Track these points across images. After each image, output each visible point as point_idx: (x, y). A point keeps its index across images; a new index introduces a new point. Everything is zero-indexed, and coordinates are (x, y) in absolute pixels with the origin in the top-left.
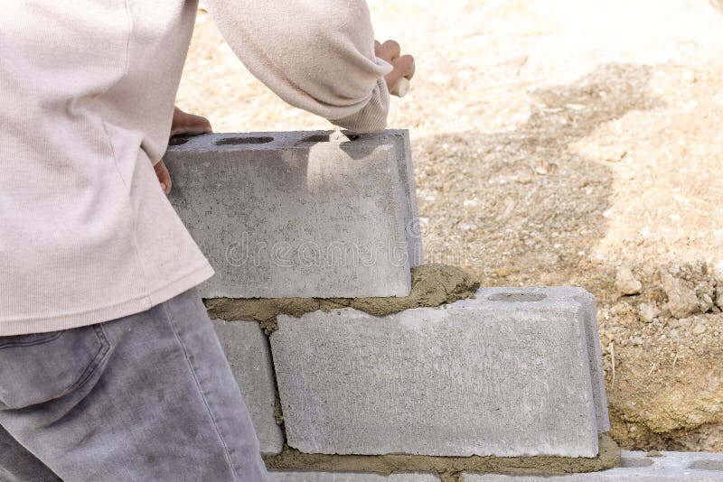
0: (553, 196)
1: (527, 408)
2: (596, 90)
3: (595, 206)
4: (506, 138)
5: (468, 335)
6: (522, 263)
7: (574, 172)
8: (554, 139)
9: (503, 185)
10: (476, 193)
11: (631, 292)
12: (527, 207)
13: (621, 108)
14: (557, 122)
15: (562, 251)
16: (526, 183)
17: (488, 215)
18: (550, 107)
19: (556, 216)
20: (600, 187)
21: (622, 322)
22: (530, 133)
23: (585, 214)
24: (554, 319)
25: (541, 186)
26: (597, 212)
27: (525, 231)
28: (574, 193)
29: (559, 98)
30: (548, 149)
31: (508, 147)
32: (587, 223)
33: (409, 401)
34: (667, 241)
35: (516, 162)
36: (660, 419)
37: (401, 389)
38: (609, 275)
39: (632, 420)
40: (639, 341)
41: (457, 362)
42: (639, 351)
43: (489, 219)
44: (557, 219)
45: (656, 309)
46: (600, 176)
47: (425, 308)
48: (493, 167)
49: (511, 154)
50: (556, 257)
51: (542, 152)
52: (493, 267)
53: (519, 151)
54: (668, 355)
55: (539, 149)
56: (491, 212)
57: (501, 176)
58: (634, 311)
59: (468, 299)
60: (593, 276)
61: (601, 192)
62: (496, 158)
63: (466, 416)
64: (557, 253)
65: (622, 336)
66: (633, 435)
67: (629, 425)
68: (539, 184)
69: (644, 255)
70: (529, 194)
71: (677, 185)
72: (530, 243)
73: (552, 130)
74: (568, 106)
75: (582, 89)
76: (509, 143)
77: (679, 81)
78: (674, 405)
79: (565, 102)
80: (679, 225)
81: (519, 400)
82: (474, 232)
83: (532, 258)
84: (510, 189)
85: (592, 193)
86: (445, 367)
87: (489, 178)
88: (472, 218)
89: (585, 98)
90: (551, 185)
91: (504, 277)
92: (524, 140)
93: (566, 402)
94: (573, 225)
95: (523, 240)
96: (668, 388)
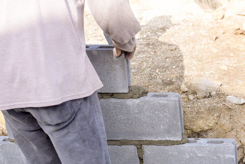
0: (157, 61)
1: (162, 127)
2: (165, 28)
3: (170, 65)
4: (140, 43)
5: (146, 107)
6: (152, 82)
7: (162, 54)
8: (154, 43)
9: (142, 58)
10: (134, 60)
11: (185, 91)
12: (150, 65)
13: (172, 34)
14: (155, 38)
15: (163, 79)
16: (148, 57)
17: (139, 67)
18: (151, 33)
19: (159, 67)
20: (171, 59)
21: (184, 100)
22: (147, 41)
23: (167, 67)
24: (170, 102)
25: (153, 58)
26: (171, 66)
27: (151, 72)
28: (163, 61)
29: (154, 31)
30: (153, 46)
31: (141, 46)
32: (168, 70)
33: (128, 125)
34: (193, 76)
35: (144, 51)
36: (196, 129)
37: (125, 122)
38: (178, 86)
39: (188, 128)
40: (189, 106)
41: (142, 114)
42: (190, 109)
43: (139, 68)
44: (160, 68)
45: (193, 97)
46: (170, 55)
47: (133, 99)
48: (138, 52)
49: (142, 48)
50: (161, 80)
51: (151, 48)
52: (143, 83)
53: (144, 47)
54: (198, 110)
55: (150, 46)
56: (140, 66)
57: (141, 55)
58: (187, 97)
59: (145, 96)
60: (173, 86)
61: (171, 61)
62: (138, 49)
63: (144, 129)
64: (161, 79)
65: (184, 105)
66: (188, 133)
67: (187, 130)
68: (152, 57)
69: (187, 80)
70: (150, 61)
71: (193, 58)
72: (153, 76)
73: (153, 41)
74: (157, 33)
75: (160, 27)
76: (141, 45)
77: (188, 26)
78: (200, 124)
79: (156, 32)
80: (195, 70)
81: (160, 125)
82: (136, 72)
83: (154, 81)
84: (144, 59)
85: (169, 61)
86: (139, 116)
87: (137, 55)
88: (135, 68)
89: (161, 30)
90: (156, 58)
91: (147, 86)
92: (146, 44)
93: (173, 126)
94: (164, 70)
95: (151, 75)
96: (199, 119)
